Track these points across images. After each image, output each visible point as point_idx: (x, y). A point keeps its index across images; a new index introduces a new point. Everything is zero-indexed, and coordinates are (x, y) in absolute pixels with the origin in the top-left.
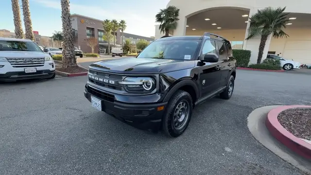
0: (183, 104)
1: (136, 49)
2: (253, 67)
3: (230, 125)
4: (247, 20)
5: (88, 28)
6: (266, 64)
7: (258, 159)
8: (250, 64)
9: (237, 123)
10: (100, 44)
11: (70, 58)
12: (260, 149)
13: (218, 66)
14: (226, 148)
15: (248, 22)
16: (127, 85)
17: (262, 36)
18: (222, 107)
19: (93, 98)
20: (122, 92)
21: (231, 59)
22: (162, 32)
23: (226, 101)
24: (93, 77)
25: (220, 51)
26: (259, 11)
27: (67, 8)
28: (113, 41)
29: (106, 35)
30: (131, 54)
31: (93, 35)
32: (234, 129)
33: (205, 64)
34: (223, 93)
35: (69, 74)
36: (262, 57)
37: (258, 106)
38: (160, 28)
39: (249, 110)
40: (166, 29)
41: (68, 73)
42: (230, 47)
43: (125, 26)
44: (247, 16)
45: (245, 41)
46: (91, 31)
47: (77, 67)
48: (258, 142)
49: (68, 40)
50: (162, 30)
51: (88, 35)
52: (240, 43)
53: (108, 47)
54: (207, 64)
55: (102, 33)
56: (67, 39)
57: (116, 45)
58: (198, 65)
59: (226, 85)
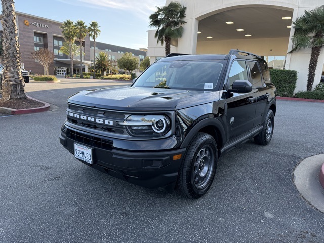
0: (206, 151)
1: (117, 69)
2: (301, 96)
3: (270, 183)
4: (291, 25)
5: (36, 34)
6: (319, 92)
7: (309, 226)
8: (296, 91)
9: (280, 179)
11: (15, 86)
12: (312, 212)
13: (251, 97)
14: (265, 213)
15: (292, 27)
16: (130, 126)
17: (312, 48)
18: (258, 156)
19: (77, 147)
20: (125, 136)
21: (269, 86)
22: (160, 42)
23: (261, 147)
24: (77, 116)
25: (252, 71)
26: (306, 12)
27: (11, 6)
28: (79, 55)
29: (67, 45)
30: (110, 76)
31: (45, 45)
32: (275, 187)
33: (232, 95)
34: (258, 135)
35: (14, 110)
36: (313, 80)
37: (309, 154)
39: (296, 161)
40: (166, 38)
41: (11, 109)
42: (266, 67)
43: (97, 31)
44: (290, 18)
45: (288, 56)
46: (42, 39)
47: (26, 98)
48: (309, 203)
49: (12, 55)
50: (159, 39)
51: (36, 45)
52: (282, 58)
53: (70, 65)
54: (236, 95)
55: (61, 43)
56: (9, 54)
57: (83, 61)
58: (222, 98)
59: (263, 124)
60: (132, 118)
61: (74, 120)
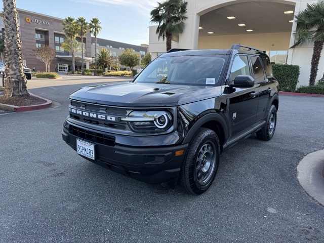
0: (208, 146)
1: (119, 65)
2: (304, 91)
3: (273, 178)
4: (293, 20)
5: (38, 31)
6: (322, 87)
7: (313, 221)
8: (298, 86)
9: (283, 175)
10: (57, 56)
11: (17, 83)
12: (315, 208)
13: (253, 92)
14: (268, 208)
15: (294, 22)
16: (132, 122)
17: (315, 42)
18: (260, 151)
19: (80, 143)
21: (271, 81)
22: (161, 38)
23: (264, 143)
24: (79, 112)
25: (254, 66)
26: (309, 6)
27: (12, 3)
28: (80, 51)
29: (68, 42)
30: (111, 73)
31: (47, 42)
32: (278, 183)
33: (235, 90)
34: (260, 131)
35: (17, 107)
36: (316, 75)
37: (312, 149)
38: (158, 31)
39: (299, 156)
40: (167, 33)
41: (14, 106)
42: (268, 62)
43: (99, 27)
44: (292, 12)
45: (291, 51)
46: (43, 36)
47: (28, 95)
48: (313, 199)
49: (13, 52)
50: (160, 35)
51: (38, 42)
52: (283, 53)
53: (71, 61)
54: (238, 90)
55: (62, 40)
56: (11, 51)
57: (84, 58)
58: (224, 93)
59: (266, 119)
60: (134, 113)
61: (76, 117)
